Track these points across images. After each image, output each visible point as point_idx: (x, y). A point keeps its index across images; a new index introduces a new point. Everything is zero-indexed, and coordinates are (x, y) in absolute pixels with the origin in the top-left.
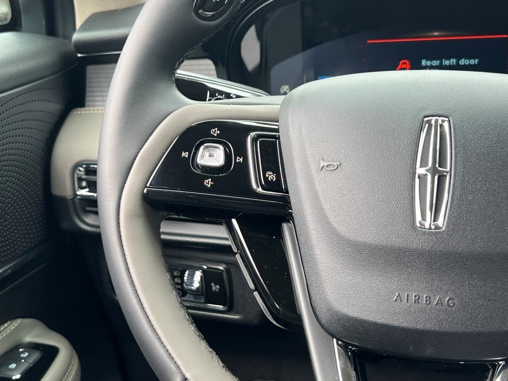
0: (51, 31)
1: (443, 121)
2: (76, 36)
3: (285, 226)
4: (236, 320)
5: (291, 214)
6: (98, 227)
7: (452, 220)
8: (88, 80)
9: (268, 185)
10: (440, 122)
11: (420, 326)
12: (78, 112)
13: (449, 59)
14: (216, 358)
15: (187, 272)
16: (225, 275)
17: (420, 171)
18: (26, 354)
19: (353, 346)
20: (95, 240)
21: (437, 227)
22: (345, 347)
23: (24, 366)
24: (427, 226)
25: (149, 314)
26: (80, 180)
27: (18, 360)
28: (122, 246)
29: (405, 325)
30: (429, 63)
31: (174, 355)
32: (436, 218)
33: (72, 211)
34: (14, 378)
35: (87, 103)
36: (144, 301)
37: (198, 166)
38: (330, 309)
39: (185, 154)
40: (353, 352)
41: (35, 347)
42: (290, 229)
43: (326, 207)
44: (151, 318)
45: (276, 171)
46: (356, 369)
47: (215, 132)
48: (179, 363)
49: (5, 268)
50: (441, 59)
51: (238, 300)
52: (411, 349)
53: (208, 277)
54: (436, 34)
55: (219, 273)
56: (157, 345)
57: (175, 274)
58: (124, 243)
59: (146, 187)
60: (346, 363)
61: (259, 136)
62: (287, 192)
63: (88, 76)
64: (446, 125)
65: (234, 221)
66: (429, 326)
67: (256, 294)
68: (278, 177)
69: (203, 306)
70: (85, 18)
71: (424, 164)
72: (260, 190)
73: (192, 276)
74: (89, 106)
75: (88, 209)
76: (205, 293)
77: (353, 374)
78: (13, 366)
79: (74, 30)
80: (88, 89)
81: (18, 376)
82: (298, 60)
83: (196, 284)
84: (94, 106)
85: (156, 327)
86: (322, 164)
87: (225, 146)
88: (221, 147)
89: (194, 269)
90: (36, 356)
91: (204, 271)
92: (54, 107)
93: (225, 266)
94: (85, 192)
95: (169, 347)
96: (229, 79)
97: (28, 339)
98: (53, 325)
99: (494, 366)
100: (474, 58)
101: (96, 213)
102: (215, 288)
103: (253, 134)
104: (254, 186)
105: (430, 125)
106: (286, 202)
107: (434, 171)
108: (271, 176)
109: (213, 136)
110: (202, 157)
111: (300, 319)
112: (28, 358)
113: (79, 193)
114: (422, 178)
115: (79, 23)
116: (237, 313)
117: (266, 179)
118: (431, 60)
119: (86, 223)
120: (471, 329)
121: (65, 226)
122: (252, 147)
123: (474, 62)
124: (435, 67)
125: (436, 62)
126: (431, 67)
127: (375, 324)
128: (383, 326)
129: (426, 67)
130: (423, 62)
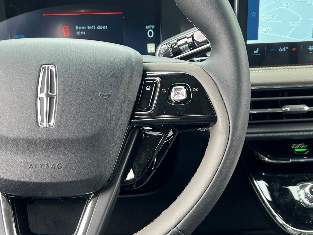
10: (50, 68)
11: (43, 181)
13: (91, 25)
17: (41, 95)
21: (50, 126)
24: (45, 126)
29: (35, 181)
30: (80, 28)
32: (49, 121)
52: (40, 193)
60: (6, 205)
66: (48, 180)
71: (42, 91)
99: (88, 197)
105: (45, 70)
107: (47, 95)
114: (41, 99)
120: (71, 179)
123: (105, 27)
124: (83, 31)
125: (84, 28)
126: (81, 30)
127: (19, 182)
128: (23, 183)
129: (78, 30)
130: (77, 27)
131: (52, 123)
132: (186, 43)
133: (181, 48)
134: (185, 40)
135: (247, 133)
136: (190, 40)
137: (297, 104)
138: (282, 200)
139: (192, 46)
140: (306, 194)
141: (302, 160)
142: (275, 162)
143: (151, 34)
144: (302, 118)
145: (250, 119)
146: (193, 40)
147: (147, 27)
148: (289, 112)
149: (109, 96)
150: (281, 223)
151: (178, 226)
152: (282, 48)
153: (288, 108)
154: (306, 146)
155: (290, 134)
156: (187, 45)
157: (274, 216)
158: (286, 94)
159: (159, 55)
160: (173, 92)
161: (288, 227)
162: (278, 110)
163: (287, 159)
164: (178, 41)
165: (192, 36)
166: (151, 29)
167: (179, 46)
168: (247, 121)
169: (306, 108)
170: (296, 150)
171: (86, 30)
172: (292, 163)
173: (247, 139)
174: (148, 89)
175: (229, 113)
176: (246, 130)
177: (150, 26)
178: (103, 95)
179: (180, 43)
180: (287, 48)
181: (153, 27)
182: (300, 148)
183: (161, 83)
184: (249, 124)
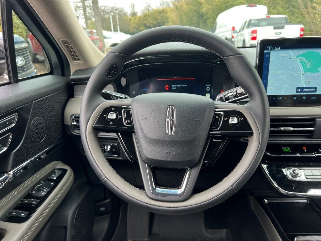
0: (63, 75)
1: (173, 107)
2: (71, 77)
3: (133, 134)
4: (121, 159)
5: (135, 131)
6: (80, 134)
7: (175, 132)
8: (75, 90)
9: (128, 124)
10: (172, 107)
11: (168, 160)
12: (72, 99)
13: (179, 85)
14: (114, 171)
15: (106, 146)
16: (117, 146)
17: (168, 120)
18: (58, 172)
19: (151, 166)
20: (79, 137)
21: (172, 134)
22: (149, 166)
23: (57, 175)
24: (169, 134)
25: (96, 160)
26: (73, 119)
27: (55, 173)
28: (87, 141)
29: (164, 160)
30: (174, 86)
31: (103, 171)
32: (171, 132)
33: (71, 129)
34: (54, 179)
35: (75, 96)
36: (94, 156)
37: (108, 118)
38: (145, 156)
39: (105, 116)
40: (151, 167)
41: (60, 169)
42: (134, 135)
43: (144, 129)
44: (96, 161)
45: (130, 120)
46: (152, 172)
47: (113, 109)
48: (104, 173)
49: (51, 147)
50: (177, 85)
51: (121, 154)
52: (166, 166)
53: (112, 147)
54: (175, 78)
55: (116, 146)
56: (98, 168)
57: (102, 146)
58: (88, 141)
59: (94, 125)
60: (149, 171)
61: (125, 110)
62: (133, 125)
63: (75, 88)
64: (174, 108)
65: (119, 133)
66: (170, 160)
67: (125, 153)
68: (131, 121)
69: (111, 155)
70: (74, 71)
71: (168, 118)
72: (126, 125)
73: (107, 147)
74: (75, 97)
75: (75, 128)
76: (111, 152)
77: (152, 173)
78: (54, 175)
79: (70, 75)
80: (75, 92)
81: (55, 178)
82: (138, 85)
83: (109, 149)
84: (77, 97)
85: (97, 163)
86: (142, 118)
87: (116, 113)
88: (115, 113)
89: (108, 145)
90: (61, 172)
91: (111, 146)
92: (64, 98)
93: (117, 144)
94: (74, 123)
95: (101, 169)
96: (118, 92)
97: (58, 167)
98: (65, 163)
99: (187, 169)
100: (186, 85)
101: (79, 129)
102: (114, 150)
103: (124, 109)
104: (124, 124)
105: (170, 108)
106: (133, 128)
107: (171, 120)
108: (129, 121)
109: (112, 110)
110: (110, 116)
111: (137, 159)
112: (58, 173)
113: (73, 123)
114: (168, 122)
115: (72, 73)
116: (121, 157)
117: (127, 122)
118: (174, 85)
119: (75, 132)
120: (181, 160)
121: (68, 133)
122: (124, 113)
123: (186, 86)
124: (175, 87)
125: (175, 86)
126: (174, 87)
127: (157, 160)
128: (159, 160)
129: (173, 87)
130: (172, 86)
131: (173, 133)
132: (233, 95)
133: (229, 97)
134: (232, 93)
135: (269, 141)
136: (235, 93)
137: (286, 126)
138: (277, 176)
139: (236, 96)
140: (291, 173)
141: (287, 156)
142: (273, 155)
143: (208, 89)
144: (289, 134)
145: (270, 134)
146: (237, 93)
147: (206, 86)
148: (283, 130)
149: (200, 121)
150: (277, 187)
151: (233, 186)
152: (279, 98)
153: (282, 129)
154: (290, 148)
155: (282, 142)
156: (233, 96)
157: (273, 183)
158: (280, 121)
159: (217, 101)
160: (230, 120)
161: (280, 189)
162: (276, 129)
163: (280, 154)
164: (228, 93)
165: (236, 92)
166: (208, 86)
167: (229, 96)
168: (268, 134)
169: (292, 129)
170: (285, 150)
171: (177, 87)
172: (282, 156)
173: (268, 143)
174: (217, 117)
175: (260, 131)
176: (268, 139)
177: (208, 85)
178: (197, 120)
179: (229, 95)
180: (282, 98)
181: (209, 85)
182: (287, 149)
183: (224, 115)
184: (269, 136)
